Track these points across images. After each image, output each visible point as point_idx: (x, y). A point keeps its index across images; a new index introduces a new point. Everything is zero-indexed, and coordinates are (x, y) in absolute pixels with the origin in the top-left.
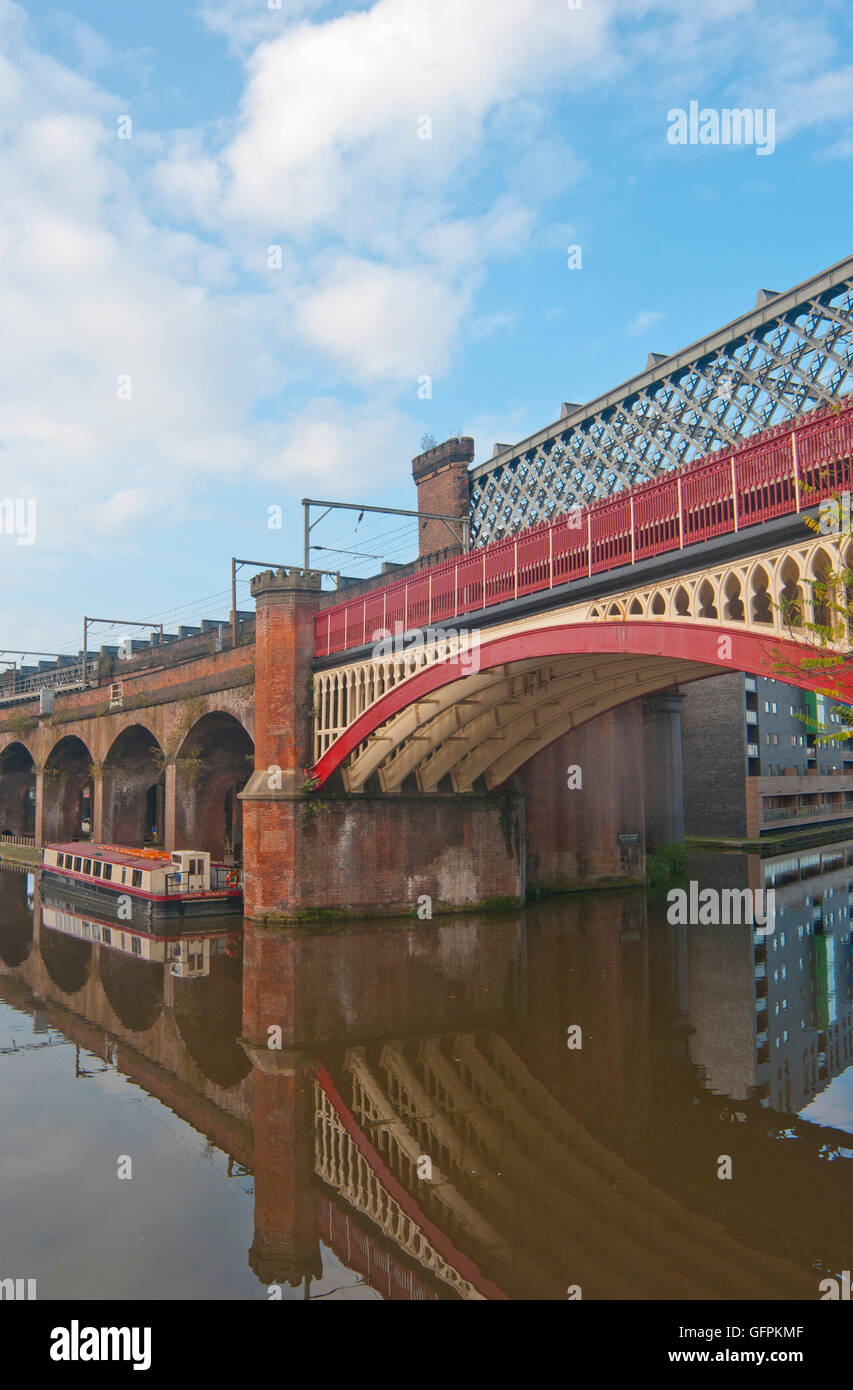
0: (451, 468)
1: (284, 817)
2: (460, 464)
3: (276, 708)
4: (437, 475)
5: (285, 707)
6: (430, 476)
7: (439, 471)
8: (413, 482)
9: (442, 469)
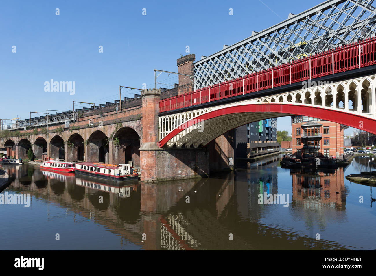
0: (189, 62)
1: (153, 155)
2: (191, 61)
3: (149, 126)
4: (184, 64)
5: (152, 126)
6: (182, 64)
7: (185, 63)
8: (177, 66)
9: (186, 62)
